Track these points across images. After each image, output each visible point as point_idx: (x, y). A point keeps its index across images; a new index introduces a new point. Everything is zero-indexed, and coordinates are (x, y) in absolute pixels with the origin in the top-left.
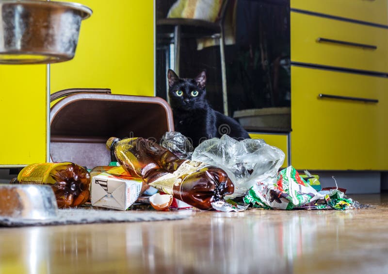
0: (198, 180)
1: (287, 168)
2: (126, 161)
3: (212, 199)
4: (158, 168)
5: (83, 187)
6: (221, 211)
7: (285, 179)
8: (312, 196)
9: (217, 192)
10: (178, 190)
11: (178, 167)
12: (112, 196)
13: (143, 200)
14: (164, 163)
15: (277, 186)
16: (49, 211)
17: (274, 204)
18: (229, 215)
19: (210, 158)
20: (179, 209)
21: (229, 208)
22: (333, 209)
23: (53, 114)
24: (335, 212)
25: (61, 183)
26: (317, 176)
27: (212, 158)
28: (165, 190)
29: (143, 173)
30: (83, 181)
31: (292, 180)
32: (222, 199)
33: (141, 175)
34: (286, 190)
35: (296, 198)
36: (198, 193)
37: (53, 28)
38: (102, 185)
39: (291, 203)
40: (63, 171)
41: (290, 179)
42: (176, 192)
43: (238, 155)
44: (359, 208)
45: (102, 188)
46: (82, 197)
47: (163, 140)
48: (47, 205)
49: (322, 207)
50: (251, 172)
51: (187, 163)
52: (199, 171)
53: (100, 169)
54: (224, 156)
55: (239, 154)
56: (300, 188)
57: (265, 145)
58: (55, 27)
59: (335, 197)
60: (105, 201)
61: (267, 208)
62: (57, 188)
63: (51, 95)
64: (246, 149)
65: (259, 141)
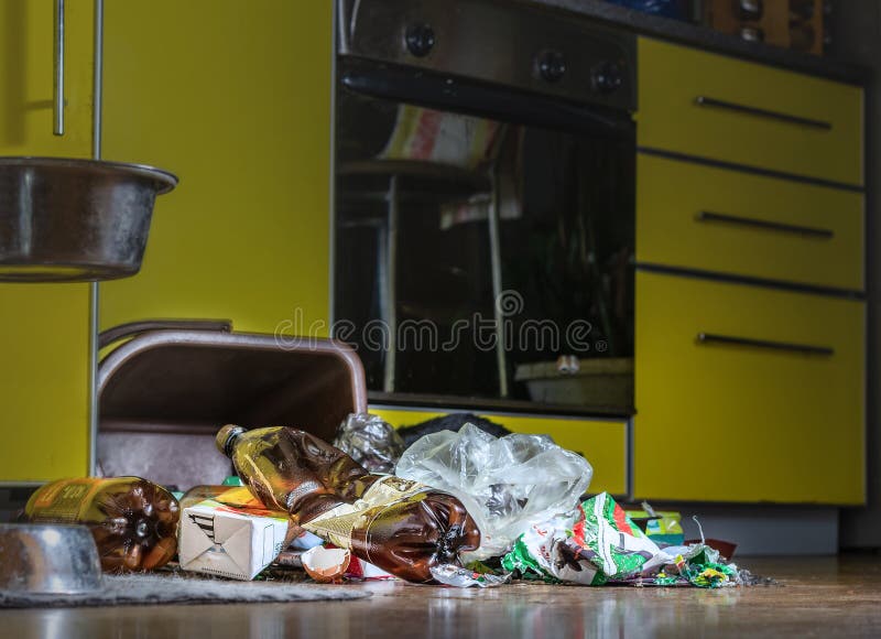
0: (405, 518)
1: (597, 498)
2: (256, 477)
3: (431, 561)
4: (324, 492)
5: (164, 530)
6: (449, 586)
7: (591, 520)
8: (648, 557)
9: (443, 545)
10: (362, 539)
11: (365, 490)
12: (223, 551)
13: (289, 559)
14: (336, 481)
15: (573, 534)
16: (82, 578)
17: (566, 573)
18: (468, 593)
19: (435, 474)
20: (365, 579)
21: (467, 581)
22: (692, 585)
23: (105, 376)
24: (694, 592)
25: (117, 520)
26: (677, 514)
27: (439, 472)
28: (336, 538)
29: (290, 503)
30: (164, 516)
31: (606, 522)
32: (453, 560)
33: (285, 506)
34: (593, 543)
35: (611, 561)
36: (405, 545)
37: (96, 214)
38: (202, 527)
39: (600, 572)
40: (121, 496)
41: (601, 520)
42: (358, 543)
43: (493, 468)
44: (749, 584)
45: (203, 534)
46: (161, 550)
47: (342, 432)
48: (80, 565)
49: (667, 581)
50: (523, 503)
51: (384, 482)
52: (406, 500)
53: (202, 491)
54: (464, 469)
55: (495, 466)
56: (622, 540)
57: (551, 446)
58: (101, 211)
59: (699, 560)
60: (209, 560)
61: (551, 580)
62: (108, 531)
63: (101, 335)
64: (510, 455)
65: (539, 439)
